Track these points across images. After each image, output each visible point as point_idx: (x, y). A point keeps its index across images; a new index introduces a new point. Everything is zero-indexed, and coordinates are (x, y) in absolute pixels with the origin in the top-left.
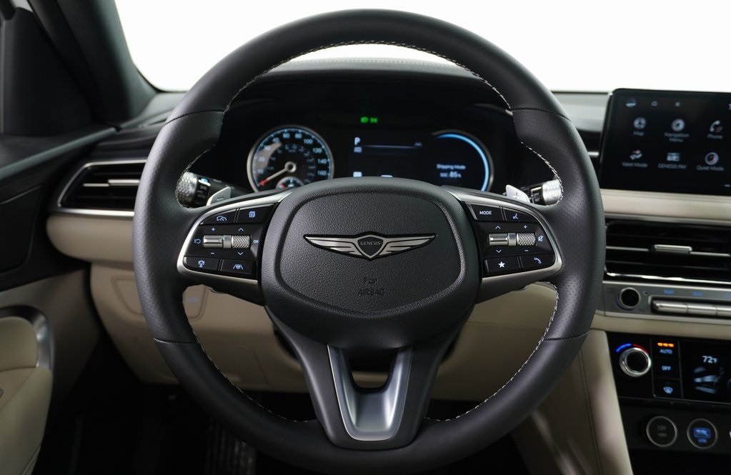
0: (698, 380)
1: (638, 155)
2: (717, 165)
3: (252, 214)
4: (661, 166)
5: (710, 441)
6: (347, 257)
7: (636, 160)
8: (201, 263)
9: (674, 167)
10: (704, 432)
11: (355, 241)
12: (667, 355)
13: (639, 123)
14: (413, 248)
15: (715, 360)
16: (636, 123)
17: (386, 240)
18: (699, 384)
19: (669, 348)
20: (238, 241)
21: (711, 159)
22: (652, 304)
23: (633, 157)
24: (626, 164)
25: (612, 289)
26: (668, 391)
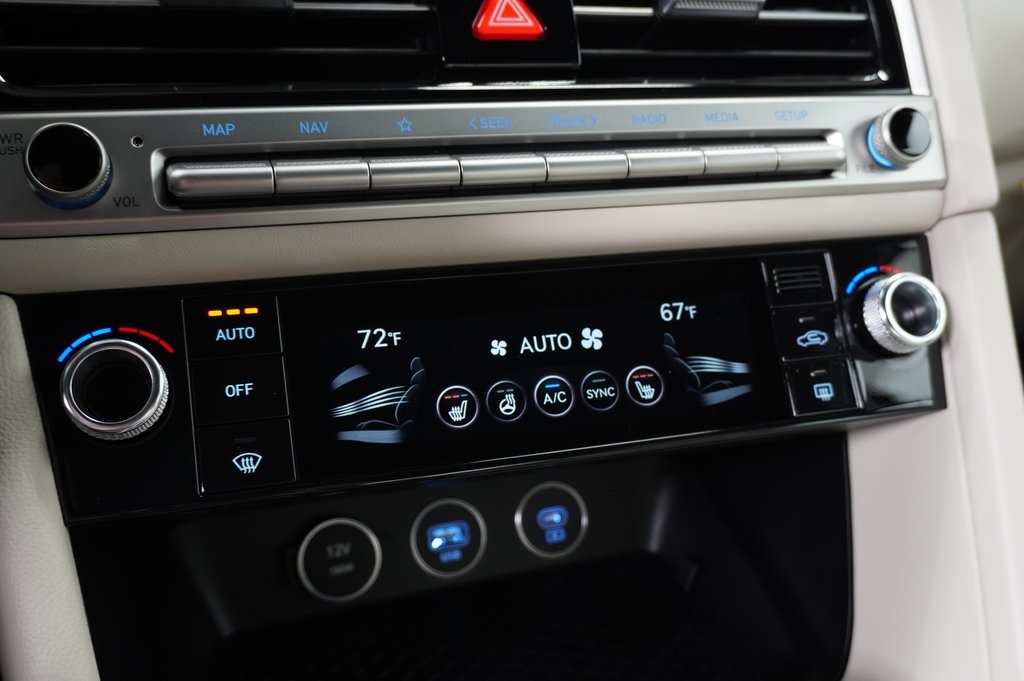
0: (347, 410)
5: (468, 551)
10: (455, 532)
12: (240, 343)
15: (396, 337)
18: (352, 422)
19: (243, 320)
22: (163, 174)
25: (14, 136)
26: (248, 464)
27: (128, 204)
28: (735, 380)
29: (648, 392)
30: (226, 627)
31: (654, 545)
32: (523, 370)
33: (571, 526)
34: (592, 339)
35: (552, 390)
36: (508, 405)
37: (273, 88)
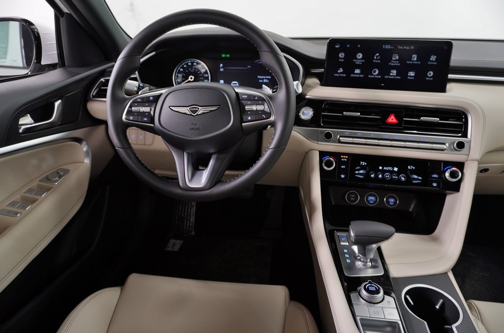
0: (357, 172)
1: (341, 70)
2: (377, 75)
3: (151, 98)
4: (352, 75)
5: (375, 202)
6: (185, 115)
7: (341, 73)
8: (131, 118)
9: (358, 76)
10: (373, 198)
11: (188, 108)
12: (345, 161)
13: (342, 55)
14: (211, 111)
15: (366, 164)
16: (340, 55)
17: (200, 108)
18: (357, 174)
19: (345, 158)
20: (147, 109)
21: (375, 72)
22: (339, 138)
23: (339, 71)
24: (336, 75)
25: (322, 132)
26: (343, 176)
27: (334, 142)
28: (419, 180)
29: (403, 179)
30: (333, 203)
31: (411, 210)
32: (383, 172)
33: (395, 203)
34: (396, 169)
35: (387, 175)
36: (380, 176)
37: (355, 128)
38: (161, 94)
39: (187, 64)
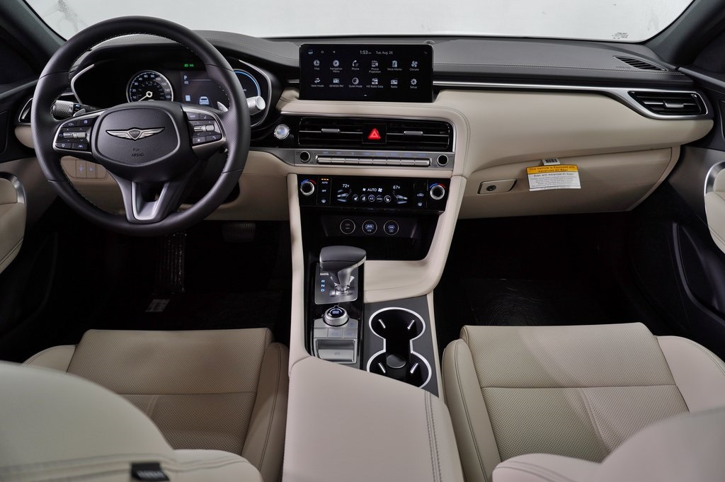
0: (339, 196)
1: (318, 81)
2: (358, 84)
3: (86, 122)
4: (331, 86)
5: (373, 230)
6: (125, 139)
7: (318, 83)
8: (63, 145)
9: (338, 86)
10: (371, 226)
11: (128, 132)
12: (325, 184)
13: (317, 63)
14: (154, 134)
15: (349, 186)
16: (315, 63)
17: (141, 131)
18: (339, 198)
19: (326, 181)
20: (82, 135)
21: (355, 81)
22: (317, 159)
23: (316, 82)
24: (313, 86)
25: (298, 152)
26: (324, 201)
27: (312, 163)
28: (405, 200)
29: (388, 200)
30: (327, 235)
31: (412, 237)
32: (367, 194)
34: (380, 190)
35: (372, 198)
36: (364, 199)
38: (98, 117)
39: (142, 77)
